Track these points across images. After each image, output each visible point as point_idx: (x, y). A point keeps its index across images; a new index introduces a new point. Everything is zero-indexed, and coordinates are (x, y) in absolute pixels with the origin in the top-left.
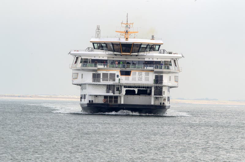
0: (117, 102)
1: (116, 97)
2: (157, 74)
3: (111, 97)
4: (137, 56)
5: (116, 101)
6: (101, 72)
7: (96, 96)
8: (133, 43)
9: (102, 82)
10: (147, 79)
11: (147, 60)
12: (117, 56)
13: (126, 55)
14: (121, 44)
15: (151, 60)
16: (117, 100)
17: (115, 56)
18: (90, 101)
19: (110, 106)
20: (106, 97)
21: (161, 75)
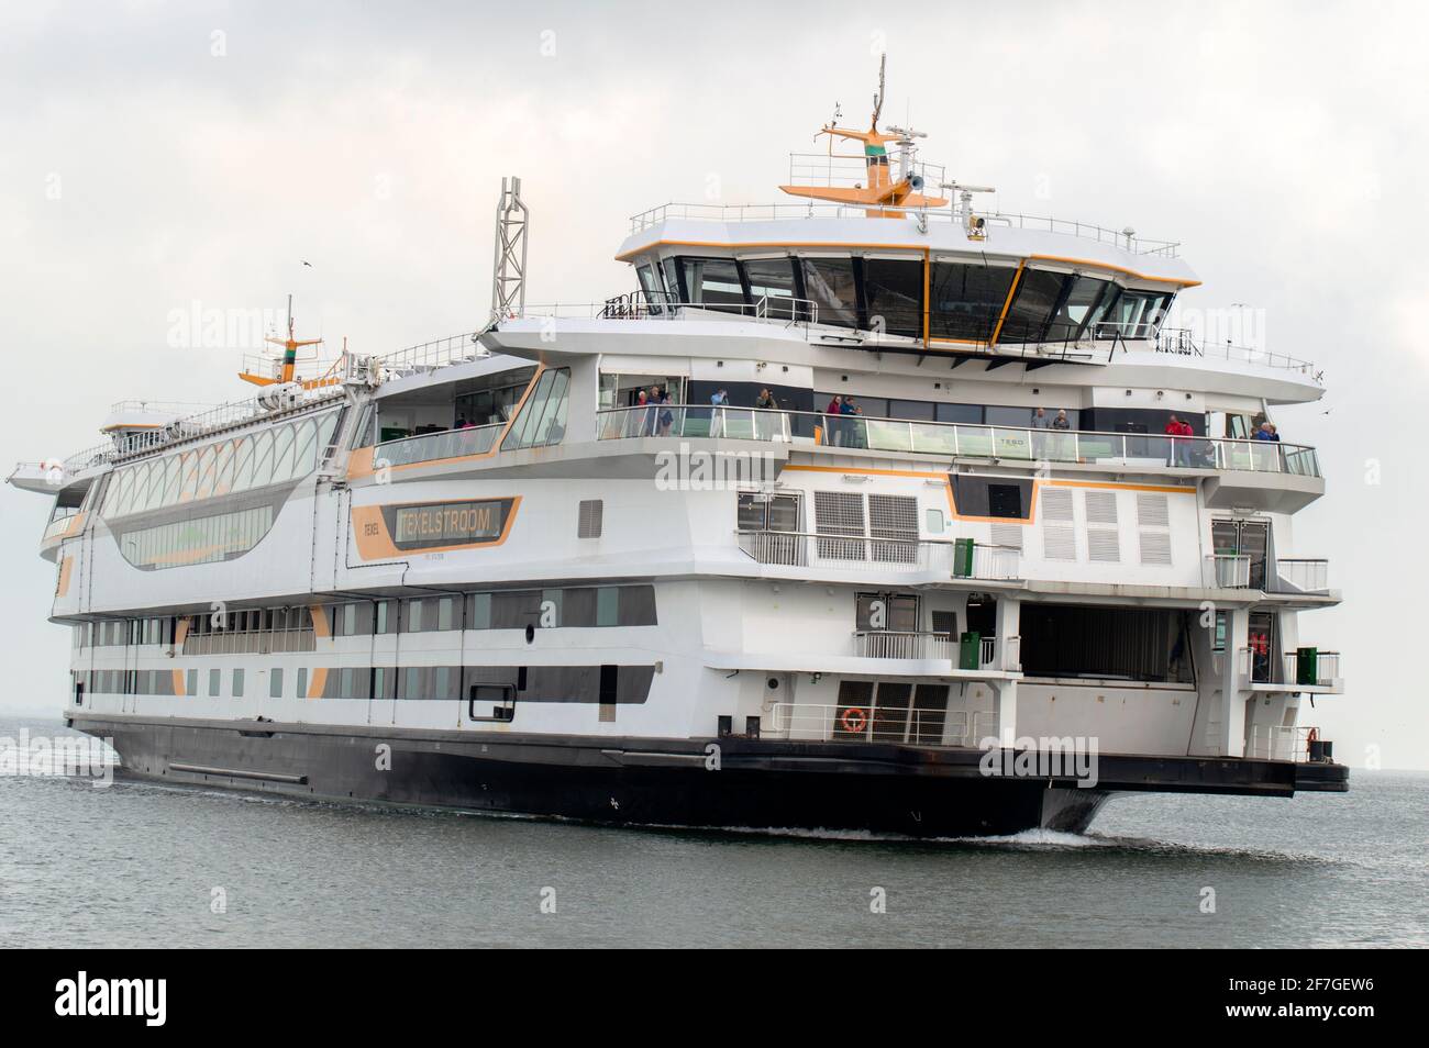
0: (940, 730)
1: (934, 694)
2: (1225, 514)
3: (894, 691)
4: (1033, 364)
5: (934, 726)
6: (806, 485)
7: (776, 681)
8: (1024, 259)
9: (820, 568)
10: (1156, 551)
12: (889, 365)
13: (960, 358)
15: (1143, 400)
16: (941, 717)
18: (725, 722)
19: (921, 770)
20: (853, 690)
21: (1260, 516)
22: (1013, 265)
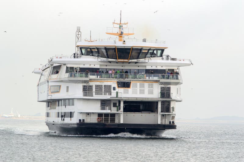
0: (115, 121)
1: (113, 115)
2: (163, 86)
3: (107, 115)
4: (136, 63)
5: (113, 120)
6: (93, 84)
7: (88, 114)
8: (132, 47)
9: (95, 97)
10: (151, 92)
11: (148, 68)
12: (112, 64)
13: (123, 62)
14: (117, 48)
15: (154, 68)
16: (115, 119)
17: (109, 64)
18: (80, 120)
19: (107, 127)
20: (100, 115)
21: (169, 86)
22: (130, 48)
